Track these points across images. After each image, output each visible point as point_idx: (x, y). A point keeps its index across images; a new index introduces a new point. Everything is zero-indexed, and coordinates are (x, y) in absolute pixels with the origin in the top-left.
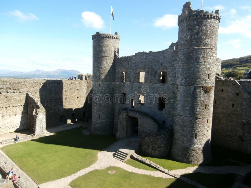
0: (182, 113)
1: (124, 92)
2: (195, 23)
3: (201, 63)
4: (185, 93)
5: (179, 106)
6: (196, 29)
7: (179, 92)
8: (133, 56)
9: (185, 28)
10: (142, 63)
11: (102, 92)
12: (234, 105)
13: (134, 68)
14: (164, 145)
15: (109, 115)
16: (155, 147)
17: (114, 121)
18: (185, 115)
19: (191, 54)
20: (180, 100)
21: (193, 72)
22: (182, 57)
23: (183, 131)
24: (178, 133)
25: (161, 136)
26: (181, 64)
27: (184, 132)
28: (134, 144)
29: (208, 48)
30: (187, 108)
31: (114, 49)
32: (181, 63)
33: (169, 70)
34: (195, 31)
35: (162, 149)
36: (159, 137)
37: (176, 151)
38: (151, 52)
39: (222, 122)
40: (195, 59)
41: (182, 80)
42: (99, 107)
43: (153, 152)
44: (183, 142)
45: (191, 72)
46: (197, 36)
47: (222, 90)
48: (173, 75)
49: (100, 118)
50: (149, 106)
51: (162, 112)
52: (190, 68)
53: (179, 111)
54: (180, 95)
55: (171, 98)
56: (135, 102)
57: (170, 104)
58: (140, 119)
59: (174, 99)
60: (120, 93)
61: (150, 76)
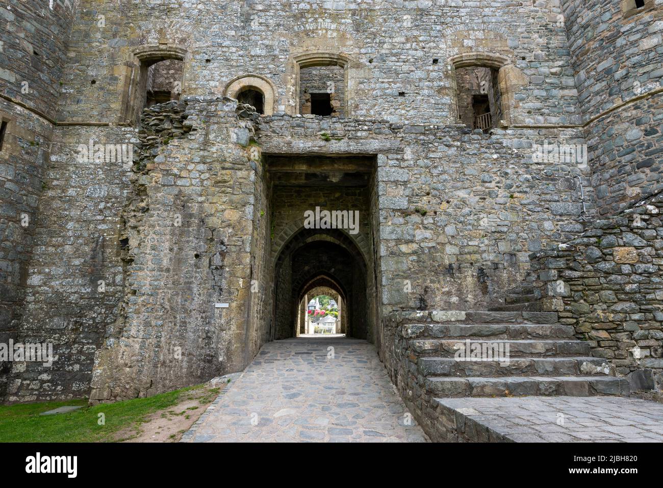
17: (36, 281)
55: (536, 57)
56: (276, 101)
57: (544, 94)
58: (397, 159)
59: (561, 63)
60: (128, 55)
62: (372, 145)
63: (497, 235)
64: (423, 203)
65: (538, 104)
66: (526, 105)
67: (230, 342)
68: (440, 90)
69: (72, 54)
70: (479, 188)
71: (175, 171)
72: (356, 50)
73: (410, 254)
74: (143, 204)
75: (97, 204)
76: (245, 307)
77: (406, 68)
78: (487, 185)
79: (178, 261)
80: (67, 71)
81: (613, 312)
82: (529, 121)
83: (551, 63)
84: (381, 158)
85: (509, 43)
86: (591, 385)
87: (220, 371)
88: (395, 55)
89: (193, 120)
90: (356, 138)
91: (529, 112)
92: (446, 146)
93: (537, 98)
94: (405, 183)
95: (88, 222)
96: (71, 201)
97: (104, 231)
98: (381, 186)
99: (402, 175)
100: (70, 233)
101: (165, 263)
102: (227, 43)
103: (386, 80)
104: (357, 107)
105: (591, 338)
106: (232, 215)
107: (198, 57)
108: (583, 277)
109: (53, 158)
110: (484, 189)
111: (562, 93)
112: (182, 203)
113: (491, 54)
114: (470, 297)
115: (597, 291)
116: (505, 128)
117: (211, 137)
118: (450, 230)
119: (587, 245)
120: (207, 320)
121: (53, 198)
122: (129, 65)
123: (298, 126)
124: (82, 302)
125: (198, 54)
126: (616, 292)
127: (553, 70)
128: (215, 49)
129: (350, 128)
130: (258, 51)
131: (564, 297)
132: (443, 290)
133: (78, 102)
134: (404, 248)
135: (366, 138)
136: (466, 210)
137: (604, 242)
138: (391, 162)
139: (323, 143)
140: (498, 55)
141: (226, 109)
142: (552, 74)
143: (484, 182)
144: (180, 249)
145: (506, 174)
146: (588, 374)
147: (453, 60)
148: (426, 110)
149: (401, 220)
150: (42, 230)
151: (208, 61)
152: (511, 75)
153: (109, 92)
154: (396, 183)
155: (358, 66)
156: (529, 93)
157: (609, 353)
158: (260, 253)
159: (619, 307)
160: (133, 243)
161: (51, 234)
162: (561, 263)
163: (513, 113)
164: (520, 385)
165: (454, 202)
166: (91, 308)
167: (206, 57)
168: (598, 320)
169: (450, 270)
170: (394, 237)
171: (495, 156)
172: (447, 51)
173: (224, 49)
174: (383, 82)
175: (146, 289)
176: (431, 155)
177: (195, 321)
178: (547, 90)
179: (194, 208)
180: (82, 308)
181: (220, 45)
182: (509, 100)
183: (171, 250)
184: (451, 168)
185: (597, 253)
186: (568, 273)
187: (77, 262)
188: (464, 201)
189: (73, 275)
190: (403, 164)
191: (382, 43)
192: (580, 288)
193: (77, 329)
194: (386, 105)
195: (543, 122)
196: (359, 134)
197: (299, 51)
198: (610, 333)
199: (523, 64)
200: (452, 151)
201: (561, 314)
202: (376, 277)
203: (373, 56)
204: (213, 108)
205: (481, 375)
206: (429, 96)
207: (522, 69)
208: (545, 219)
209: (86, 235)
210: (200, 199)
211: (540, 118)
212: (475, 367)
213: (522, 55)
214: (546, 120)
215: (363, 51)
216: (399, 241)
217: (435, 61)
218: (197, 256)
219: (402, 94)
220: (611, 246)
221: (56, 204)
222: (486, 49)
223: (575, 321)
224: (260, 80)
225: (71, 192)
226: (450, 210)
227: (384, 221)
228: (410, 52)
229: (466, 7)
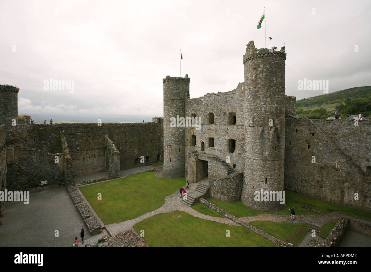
0: (250, 156)
1: (195, 134)
2: (259, 62)
3: (268, 103)
4: (253, 135)
5: (248, 148)
6: (260, 68)
7: (247, 134)
8: (202, 98)
9: (250, 67)
10: (211, 104)
11: (172, 135)
12: (310, 147)
13: (204, 110)
14: (234, 190)
15: (180, 158)
16: (223, 192)
17: (186, 164)
18: (254, 158)
19: (257, 94)
20: (248, 141)
21: (260, 112)
22: (249, 97)
23: (253, 175)
24: (248, 177)
25: (229, 181)
26: (248, 105)
27: (254, 177)
28: (203, 189)
29: (274, 87)
30: (256, 150)
31: (183, 92)
32: (248, 103)
33: (238, 111)
34: (260, 69)
35: (232, 194)
36: (228, 181)
37: (246, 196)
38: (219, 93)
39: (298, 165)
40: (261, 98)
41: (249, 120)
42: (170, 150)
43: (222, 197)
44: (253, 187)
45: (258, 112)
46: (262, 75)
47: (297, 130)
48: (241, 116)
49: (171, 162)
50: (219, 149)
51: (232, 155)
52: (257, 108)
53: (248, 154)
54: (248, 136)
55: (241, 140)
56: (206, 144)
57: (241, 147)
61: (219, 117)
62: (207, 160)
65: (239, 149)
68: (226, 145)
69: (185, 135)
72: (215, 137)
77: (221, 140)
80: (185, 138)
83: (243, 141)
84: (208, 162)
88: (220, 138)
98: (208, 165)
106: (194, 167)
113: (234, 138)
122: (191, 137)
125: (197, 136)
127: (243, 143)
130: (203, 136)
133: (186, 142)
139: (203, 159)
148: (223, 148)
149: (210, 170)
152: (236, 143)
153: (189, 141)
155: (215, 139)
156: (239, 147)
163: (236, 150)
170: (209, 172)
172: (227, 138)
174: (218, 142)
181: (199, 135)
188: (216, 169)
191: (218, 136)
194: (219, 147)
196: (206, 158)
197: (209, 136)
203: (217, 138)
206: (224, 146)
207: (238, 142)
210: (192, 164)
213: (238, 139)
214: (240, 152)
217: (225, 139)
219: (221, 145)
224: (204, 141)
228: (222, 137)
229: (230, 129)
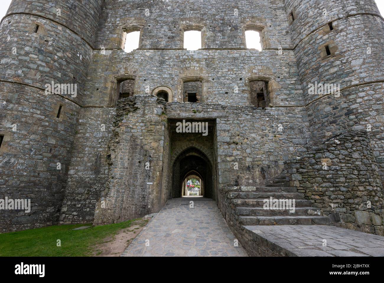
10: (193, 10)
11: (40, 51)
33: (269, 24)
48: (279, 33)
55: (284, 77)
56: (173, 97)
57: (288, 92)
58: (225, 121)
59: (295, 79)
60: (112, 78)
61: (219, 34)
62: (214, 115)
63: (269, 153)
64: (236, 139)
65: (286, 97)
66: (280, 97)
67: (153, 200)
68: (243, 91)
69: (89, 78)
70: (261, 133)
71: (131, 126)
72: (207, 75)
73: (231, 161)
74: (117, 140)
75: (98, 140)
76: (160, 184)
77: (228, 82)
78: (264, 131)
79: (132, 164)
80: (87, 85)
81: (321, 187)
82: (282, 104)
83: (291, 79)
84: (218, 120)
85: (273, 71)
86: (312, 220)
87: (149, 212)
88: (223, 77)
89: (138, 105)
90: (207, 112)
91: (282, 100)
92: (246, 114)
93: (285, 94)
94: (228, 131)
95: (94, 147)
96: (87, 139)
97: (100, 151)
98: (218, 132)
99: (227, 127)
100: (87, 152)
101: (126, 165)
102: (153, 73)
103: (220, 87)
104: (207, 98)
105: (312, 199)
106: (154, 145)
107: (141, 78)
108: (307, 172)
109: (80, 121)
110: (263, 133)
111: (296, 92)
112: (134, 139)
113: (265, 76)
114: (258, 180)
115: (314, 178)
116: (272, 107)
117: (146, 112)
118: (248, 151)
119: (309, 158)
120: (143, 190)
121: (80, 138)
122: (112, 82)
123: (183, 107)
124: (91, 182)
125: (141, 77)
126: (323, 178)
127: (292, 82)
128: (148, 75)
129: (204, 108)
130: (166, 76)
131: (299, 181)
132: (246, 177)
133: (91, 97)
134: (228, 159)
135: (211, 112)
136: (255, 142)
137: (317, 156)
138: (222, 122)
139: (193, 114)
140: (268, 76)
141: (152, 100)
142: (291, 84)
143: (263, 130)
144: (133, 159)
145: (273, 126)
146: (311, 215)
147: (248, 78)
148: (237, 99)
149: (227, 147)
150: (75, 151)
151: (145, 80)
152: (274, 84)
153: (104, 94)
154: (225, 130)
155: (208, 81)
156: (282, 92)
157: (320, 205)
158: (166, 161)
159: (324, 185)
160: (113, 156)
161: (79, 153)
162: (298, 166)
163: (275, 101)
164: (280, 220)
165: (250, 139)
166: (95, 184)
167: (144, 79)
168: (315, 191)
169: (248, 168)
170: (224, 154)
171: (267, 119)
172: (246, 75)
173: (152, 75)
174: (218, 88)
175: (118, 176)
176: (240, 119)
177: (138, 190)
178: (289, 91)
179: (139, 142)
180: (91, 184)
181: (150, 74)
182: (273, 95)
183: (128, 159)
184: (248, 124)
185: (314, 161)
186: (301, 170)
187: (89, 165)
188: (254, 138)
189: (87, 170)
190: (227, 123)
191: (218, 72)
192: (306, 177)
193: (88, 193)
194: (220, 98)
195: (288, 104)
196: (208, 110)
197: (183, 76)
198: (320, 197)
199: (279, 80)
200: (249, 117)
201: (298, 188)
202: (216, 171)
203: (214, 77)
204: (147, 100)
205: (263, 215)
206: (238, 94)
207: (278, 82)
208: (290, 146)
209: (93, 153)
210: (141, 138)
211: (287, 102)
212: (261, 212)
213: (278, 76)
214: (289, 103)
215: (210, 75)
216: (226, 156)
217: (241, 79)
218: (139, 162)
219: (227, 93)
220: (320, 158)
221: (81, 140)
222: (263, 74)
223: (304, 191)
224: (167, 88)
225: (87, 135)
226: (248, 142)
227: (219, 147)
228: (230, 75)
229: (253, 56)
